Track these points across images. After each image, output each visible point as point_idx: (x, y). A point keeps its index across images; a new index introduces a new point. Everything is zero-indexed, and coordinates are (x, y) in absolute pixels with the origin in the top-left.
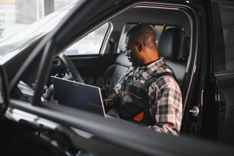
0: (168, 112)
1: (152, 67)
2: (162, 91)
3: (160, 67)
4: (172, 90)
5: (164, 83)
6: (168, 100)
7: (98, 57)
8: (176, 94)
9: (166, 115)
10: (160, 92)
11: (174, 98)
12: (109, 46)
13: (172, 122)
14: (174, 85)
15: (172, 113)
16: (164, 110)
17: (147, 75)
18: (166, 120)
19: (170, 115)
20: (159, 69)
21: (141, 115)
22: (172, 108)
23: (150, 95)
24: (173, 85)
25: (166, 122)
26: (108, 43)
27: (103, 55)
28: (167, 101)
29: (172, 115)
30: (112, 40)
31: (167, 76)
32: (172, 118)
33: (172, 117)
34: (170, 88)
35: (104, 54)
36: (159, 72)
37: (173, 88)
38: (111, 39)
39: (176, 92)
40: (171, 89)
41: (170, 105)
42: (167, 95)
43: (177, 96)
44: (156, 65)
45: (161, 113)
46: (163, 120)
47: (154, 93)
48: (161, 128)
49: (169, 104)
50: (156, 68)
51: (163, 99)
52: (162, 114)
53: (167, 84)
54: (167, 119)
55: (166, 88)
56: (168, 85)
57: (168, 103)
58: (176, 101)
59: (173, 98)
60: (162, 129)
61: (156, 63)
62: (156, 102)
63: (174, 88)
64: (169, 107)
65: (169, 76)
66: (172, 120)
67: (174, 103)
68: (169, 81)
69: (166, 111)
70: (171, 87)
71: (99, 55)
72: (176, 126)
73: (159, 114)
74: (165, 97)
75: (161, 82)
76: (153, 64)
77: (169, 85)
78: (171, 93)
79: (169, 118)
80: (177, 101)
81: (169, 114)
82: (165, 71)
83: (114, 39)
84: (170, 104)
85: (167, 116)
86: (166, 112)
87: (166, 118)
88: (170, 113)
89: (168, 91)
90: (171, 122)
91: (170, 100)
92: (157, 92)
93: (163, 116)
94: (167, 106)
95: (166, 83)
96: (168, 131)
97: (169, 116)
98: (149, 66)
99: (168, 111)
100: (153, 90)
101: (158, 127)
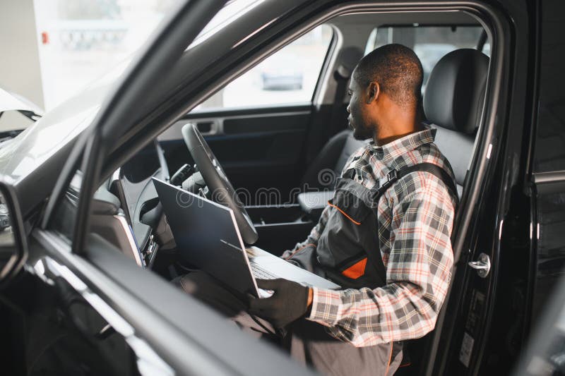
0: (413, 257)
1: (395, 148)
2: (405, 207)
3: (415, 149)
4: (427, 206)
5: (412, 188)
6: (414, 229)
7: (308, 112)
8: (440, 215)
9: (406, 263)
10: (401, 209)
11: (431, 226)
12: (335, 84)
13: (418, 280)
14: (436, 195)
15: (420, 260)
16: (403, 252)
17: (383, 167)
18: (405, 274)
19: (416, 263)
20: (410, 153)
21: (361, 264)
22: (421, 249)
23: (381, 217)
24: (431, 195)
25: (406, 282)
26: (333, 77)
27: (318, 107)
28: (412, 231)
29: (419, 264)
30: (341, 70)
31: (423, 172)
32: (419, 272)
33: (419, 268)
34: (422, 201)
35: (323, 106)
36: (409, 162)
37: (432, 201)
38: (339, 66)
39: (439, 212)
40: (424, 202)
41: (417, 240)
42: (414, 218)
43: (442, 221)
44: (405, 144)
45: (396, 260)
46: (399, 277)
47: (388, 213)
48: (392, 293)
49: (415, 238)
50: (403, 151)
51: (405, 225)
52: (398, 262)
53: (417, 191)
54: (409, 273)
55: (414, 200)
56: (418, 193)
57: (413, 236)
58: (435, 233)
59: (428, 226)
60: (392, 296)
61: (407, 141)
62: (393, 233)
63: (435, 202)
64: (414, 245)
65: (426, 173)
66: (418, 275)
67: (431, 237)
68: (423, 184)
69: (408, 254)
70: (425, 199)
71: (312, 107)
72: (428, 291)
73: (394, 261)
74: (409, 221)
75: (405, 187)
76: (398, 142)
77: (422, 194)
78: (425, 213)
79: (411, 271)
80: (439, 234)
81: (414, 261)
82: (421, 162)
83: (345, 67)
84: (419, 238)
85: (409, 266)
86: (408, 258)
87: (405, 271)
88: (417, 259)
89: (418, 207)
90: (416, 282)
91: (420, 230)
92: (394, 211)
93: (400, 265)
94: (410, 243)
95: (415, 190)
96: (408, 302)
97: (413, 266)
98: (387, 146)
99: (411, 255)
100: (388, 205)
101: (384, 291)
